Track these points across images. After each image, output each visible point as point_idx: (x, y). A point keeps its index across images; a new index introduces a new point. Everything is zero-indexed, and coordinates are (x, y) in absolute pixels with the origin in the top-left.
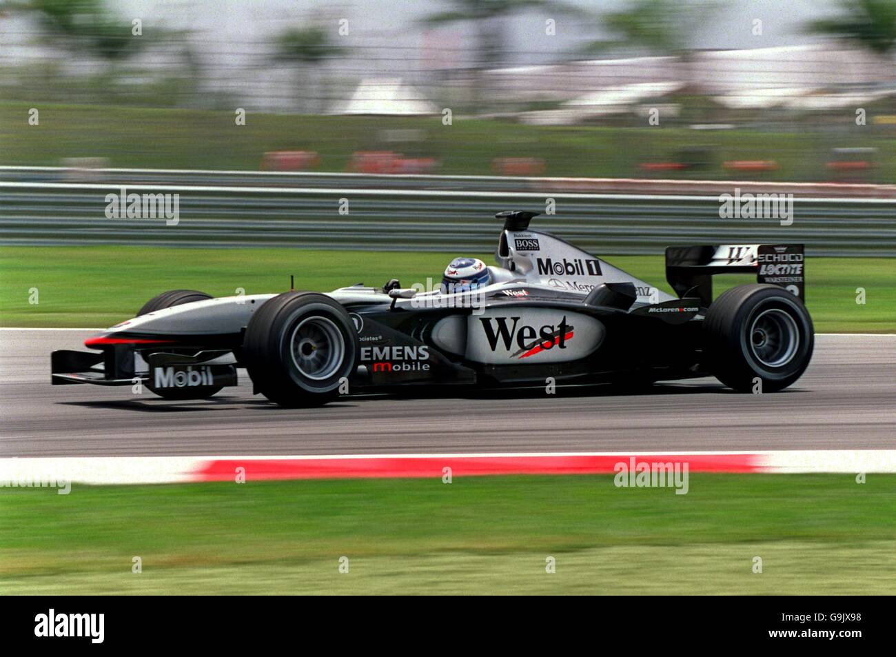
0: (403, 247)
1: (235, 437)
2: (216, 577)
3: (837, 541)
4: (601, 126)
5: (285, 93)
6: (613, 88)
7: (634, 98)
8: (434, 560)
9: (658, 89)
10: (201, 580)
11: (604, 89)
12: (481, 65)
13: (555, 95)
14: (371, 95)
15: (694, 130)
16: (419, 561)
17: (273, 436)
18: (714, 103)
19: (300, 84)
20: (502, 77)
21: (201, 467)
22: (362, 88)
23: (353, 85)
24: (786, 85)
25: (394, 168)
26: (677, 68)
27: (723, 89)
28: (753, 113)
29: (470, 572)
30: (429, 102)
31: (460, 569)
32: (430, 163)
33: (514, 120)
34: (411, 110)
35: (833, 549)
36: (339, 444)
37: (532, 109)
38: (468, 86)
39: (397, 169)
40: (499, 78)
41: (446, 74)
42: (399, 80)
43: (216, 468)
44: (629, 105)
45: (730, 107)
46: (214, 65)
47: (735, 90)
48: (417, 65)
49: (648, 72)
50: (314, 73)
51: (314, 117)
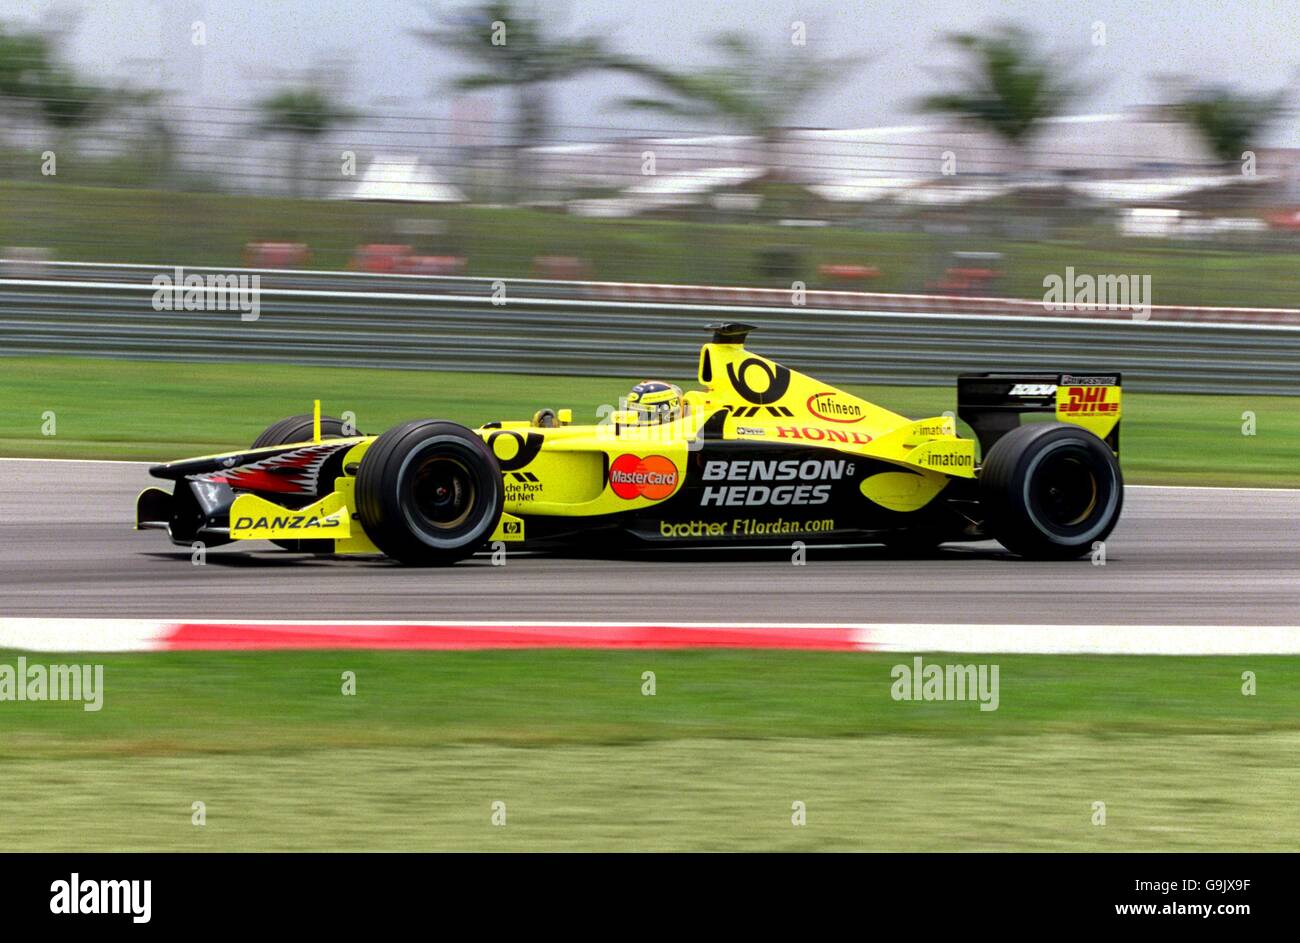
0: (426, 365)
1: (220, 596)
2: (186, 769)
3: (954, 736)
4: (666, 219)
5: (279, 172)
6: (685, 173)
7: (706, 185)
8: (460, 752)
9: (735, 175)
10: (166, 773)
11: (674, 174)
12: (521, 142)
13: (611, 180)
14: (383, 176)
15: (785, 227)
16: (439, 753)
17: (257, 595)
18: (809, 194)
19: (296, 162)
20: (546, 158)
21: (165, 633)
22: (374, 167)
23: (363, 163)
24: (892, 173)
25: (408, 267)
26: (763, 150)
27: (819, 177)
28: (856, 209)
29: (500, 768)
30: (452, 187)
31: (485, 764)
32: (450, 261)
33: (562, 210)
34: (430, 196)
35: (947, 746)
36: (342, 607)
37: (584, 197)
38: (503, 168)
39: (414, 269)
40: (541, 159)
41: (474, 153)
42: (415, 159)
43: (186, 633)
44: (701, 194)
45: (830, 199)
46: (191, 135)
47: (830, 179)
48: (442, 141)
49: (731, 155)
50: (313, 149)
51: (313, 202)
